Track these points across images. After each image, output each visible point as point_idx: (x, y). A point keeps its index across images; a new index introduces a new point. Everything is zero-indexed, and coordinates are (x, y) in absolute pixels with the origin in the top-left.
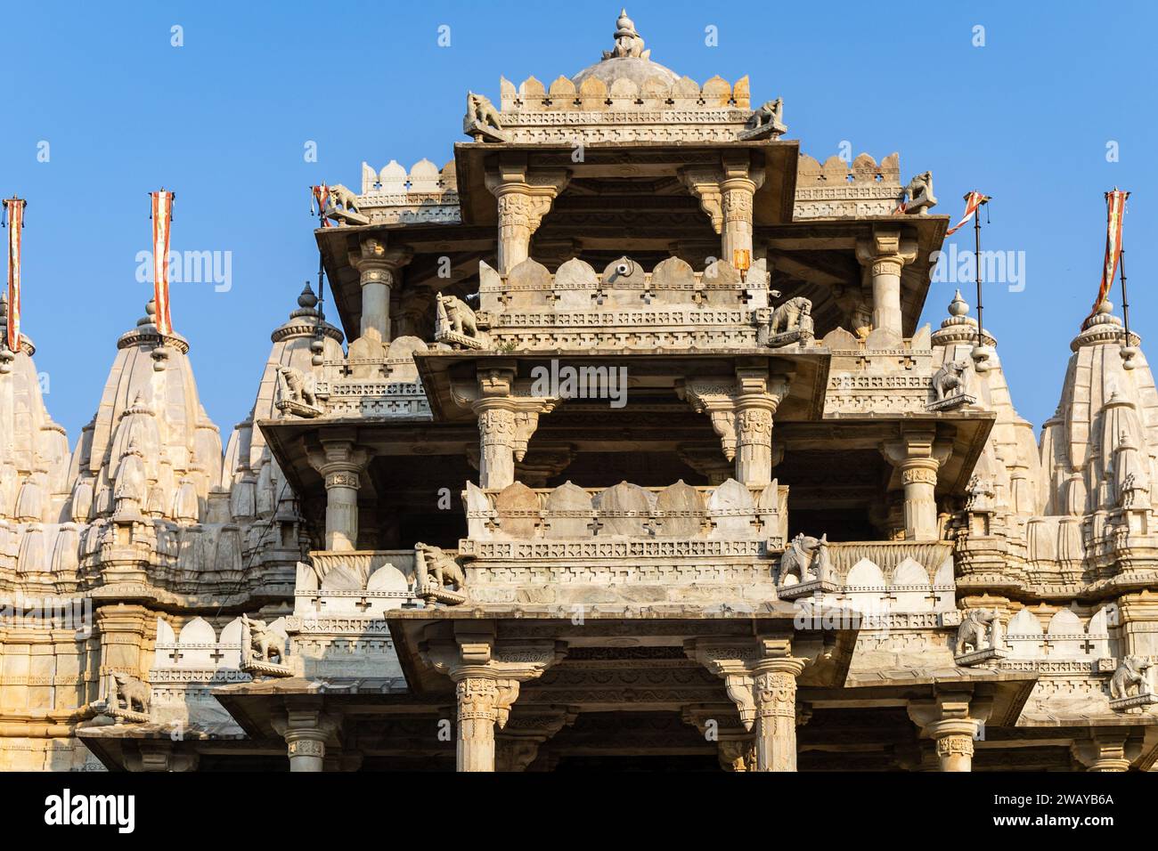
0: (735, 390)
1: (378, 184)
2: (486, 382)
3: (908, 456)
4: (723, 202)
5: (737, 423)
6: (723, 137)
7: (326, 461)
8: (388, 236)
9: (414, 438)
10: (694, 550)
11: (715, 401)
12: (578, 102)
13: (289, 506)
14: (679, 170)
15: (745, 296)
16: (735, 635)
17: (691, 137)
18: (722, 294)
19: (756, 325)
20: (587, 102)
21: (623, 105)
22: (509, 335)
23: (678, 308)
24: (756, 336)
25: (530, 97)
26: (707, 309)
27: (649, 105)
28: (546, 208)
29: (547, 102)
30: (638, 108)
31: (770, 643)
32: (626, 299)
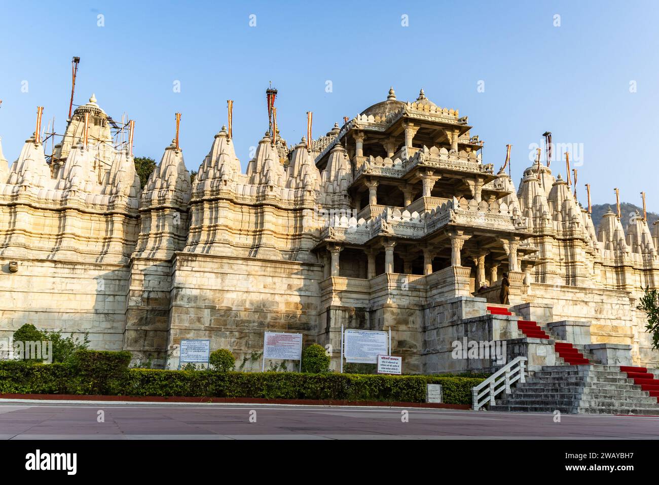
0: (476, 181)
1: (361, 119)
2: (428, 172)
3: (489, 198)
4: (452, 137)
5: (475, 188)
6: (453, 122)
7: (371, 184)
8: (366, 132)
9: (390, 181)
10: (499, 217)
11: (471, 183)
12: (423, 110)
13: (346, 192)
14: (443, 129)
15: (477, 161)
16: (507, 236)
17: (446, 121)
18: (473, 160)
19: (480, 168)
20: (425, 110)
21: (433, 112)
22: (431, 163)
23: (465, 162)
24: (480, 170)
25: (414, 107)
26: (470, 163)
27: (438, 113)
28: (416, 133)
29: (417, 109)
30: (436, 113)
31: (516, 238)
32: (454, 158)
